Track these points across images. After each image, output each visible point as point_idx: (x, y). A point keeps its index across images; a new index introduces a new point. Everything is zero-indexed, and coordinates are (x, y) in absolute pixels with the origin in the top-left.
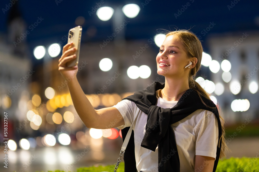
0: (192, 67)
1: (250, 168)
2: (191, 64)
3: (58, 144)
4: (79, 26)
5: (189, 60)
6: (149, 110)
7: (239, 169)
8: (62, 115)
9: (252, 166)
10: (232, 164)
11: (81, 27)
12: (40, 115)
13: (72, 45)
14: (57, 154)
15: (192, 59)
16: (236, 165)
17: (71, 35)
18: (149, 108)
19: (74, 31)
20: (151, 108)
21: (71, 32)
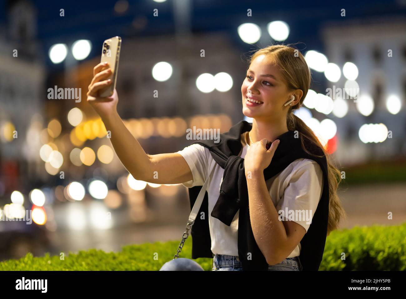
0: (295, 103)
1: (383, 243)
2: (294, 98)
3: (88, 197)
4: (117, 37)
5: (290, 94)
6: (226, 162)
7: (367, 244)
8: (96, 152)
9: (388, 239)
10: (357, 237)
11: (120, 38)
12: (59, 150)
13: (107, 66)
14: (87, 213)
15: (294, 92)
16: (362, 238)
17: (105, 49)
18: (227, 159)
19: (110, 43)
20: (230, 159)
21: (105, 44)
